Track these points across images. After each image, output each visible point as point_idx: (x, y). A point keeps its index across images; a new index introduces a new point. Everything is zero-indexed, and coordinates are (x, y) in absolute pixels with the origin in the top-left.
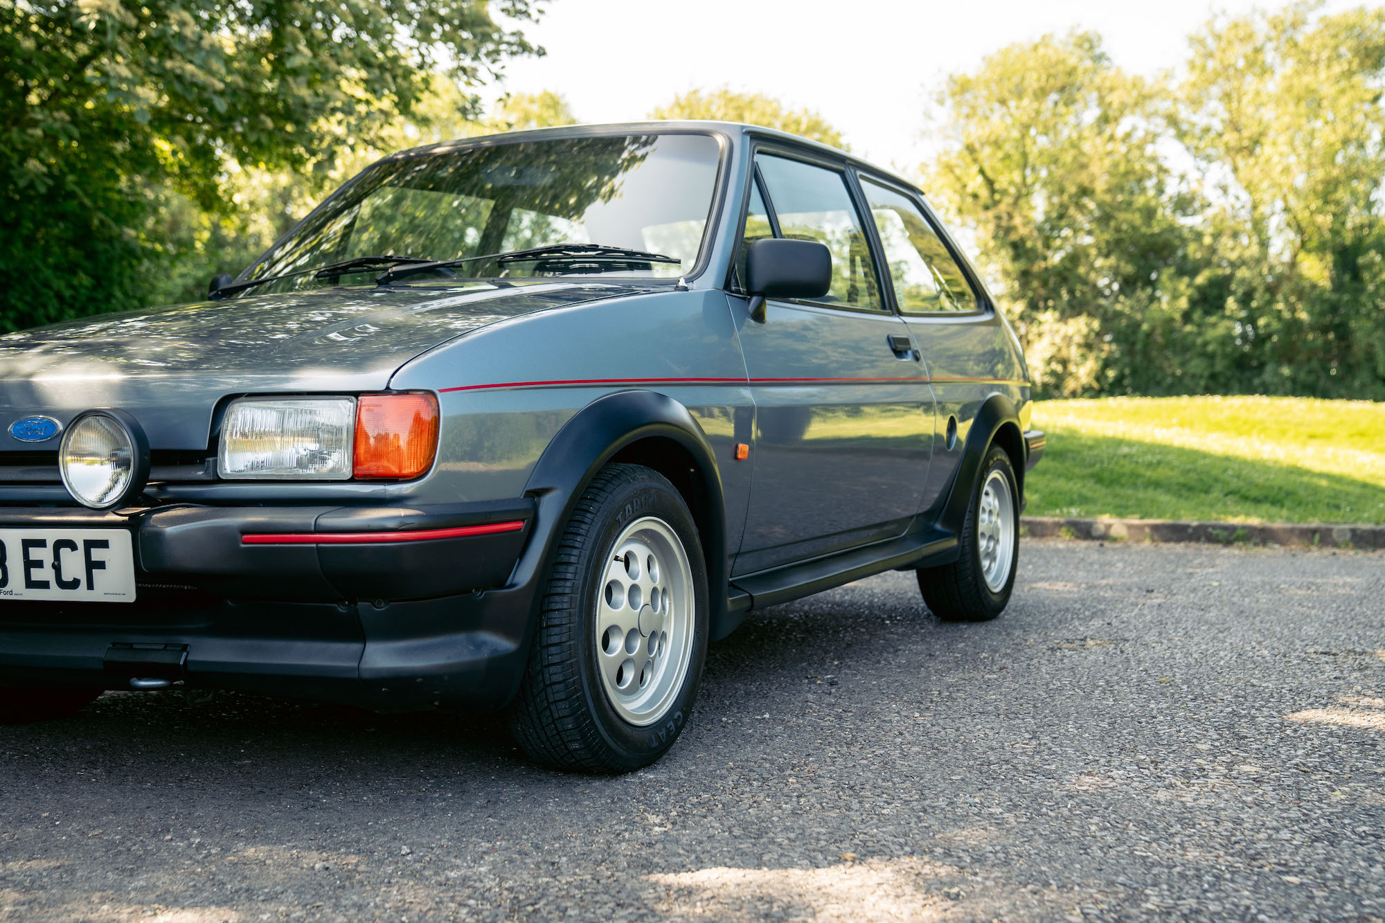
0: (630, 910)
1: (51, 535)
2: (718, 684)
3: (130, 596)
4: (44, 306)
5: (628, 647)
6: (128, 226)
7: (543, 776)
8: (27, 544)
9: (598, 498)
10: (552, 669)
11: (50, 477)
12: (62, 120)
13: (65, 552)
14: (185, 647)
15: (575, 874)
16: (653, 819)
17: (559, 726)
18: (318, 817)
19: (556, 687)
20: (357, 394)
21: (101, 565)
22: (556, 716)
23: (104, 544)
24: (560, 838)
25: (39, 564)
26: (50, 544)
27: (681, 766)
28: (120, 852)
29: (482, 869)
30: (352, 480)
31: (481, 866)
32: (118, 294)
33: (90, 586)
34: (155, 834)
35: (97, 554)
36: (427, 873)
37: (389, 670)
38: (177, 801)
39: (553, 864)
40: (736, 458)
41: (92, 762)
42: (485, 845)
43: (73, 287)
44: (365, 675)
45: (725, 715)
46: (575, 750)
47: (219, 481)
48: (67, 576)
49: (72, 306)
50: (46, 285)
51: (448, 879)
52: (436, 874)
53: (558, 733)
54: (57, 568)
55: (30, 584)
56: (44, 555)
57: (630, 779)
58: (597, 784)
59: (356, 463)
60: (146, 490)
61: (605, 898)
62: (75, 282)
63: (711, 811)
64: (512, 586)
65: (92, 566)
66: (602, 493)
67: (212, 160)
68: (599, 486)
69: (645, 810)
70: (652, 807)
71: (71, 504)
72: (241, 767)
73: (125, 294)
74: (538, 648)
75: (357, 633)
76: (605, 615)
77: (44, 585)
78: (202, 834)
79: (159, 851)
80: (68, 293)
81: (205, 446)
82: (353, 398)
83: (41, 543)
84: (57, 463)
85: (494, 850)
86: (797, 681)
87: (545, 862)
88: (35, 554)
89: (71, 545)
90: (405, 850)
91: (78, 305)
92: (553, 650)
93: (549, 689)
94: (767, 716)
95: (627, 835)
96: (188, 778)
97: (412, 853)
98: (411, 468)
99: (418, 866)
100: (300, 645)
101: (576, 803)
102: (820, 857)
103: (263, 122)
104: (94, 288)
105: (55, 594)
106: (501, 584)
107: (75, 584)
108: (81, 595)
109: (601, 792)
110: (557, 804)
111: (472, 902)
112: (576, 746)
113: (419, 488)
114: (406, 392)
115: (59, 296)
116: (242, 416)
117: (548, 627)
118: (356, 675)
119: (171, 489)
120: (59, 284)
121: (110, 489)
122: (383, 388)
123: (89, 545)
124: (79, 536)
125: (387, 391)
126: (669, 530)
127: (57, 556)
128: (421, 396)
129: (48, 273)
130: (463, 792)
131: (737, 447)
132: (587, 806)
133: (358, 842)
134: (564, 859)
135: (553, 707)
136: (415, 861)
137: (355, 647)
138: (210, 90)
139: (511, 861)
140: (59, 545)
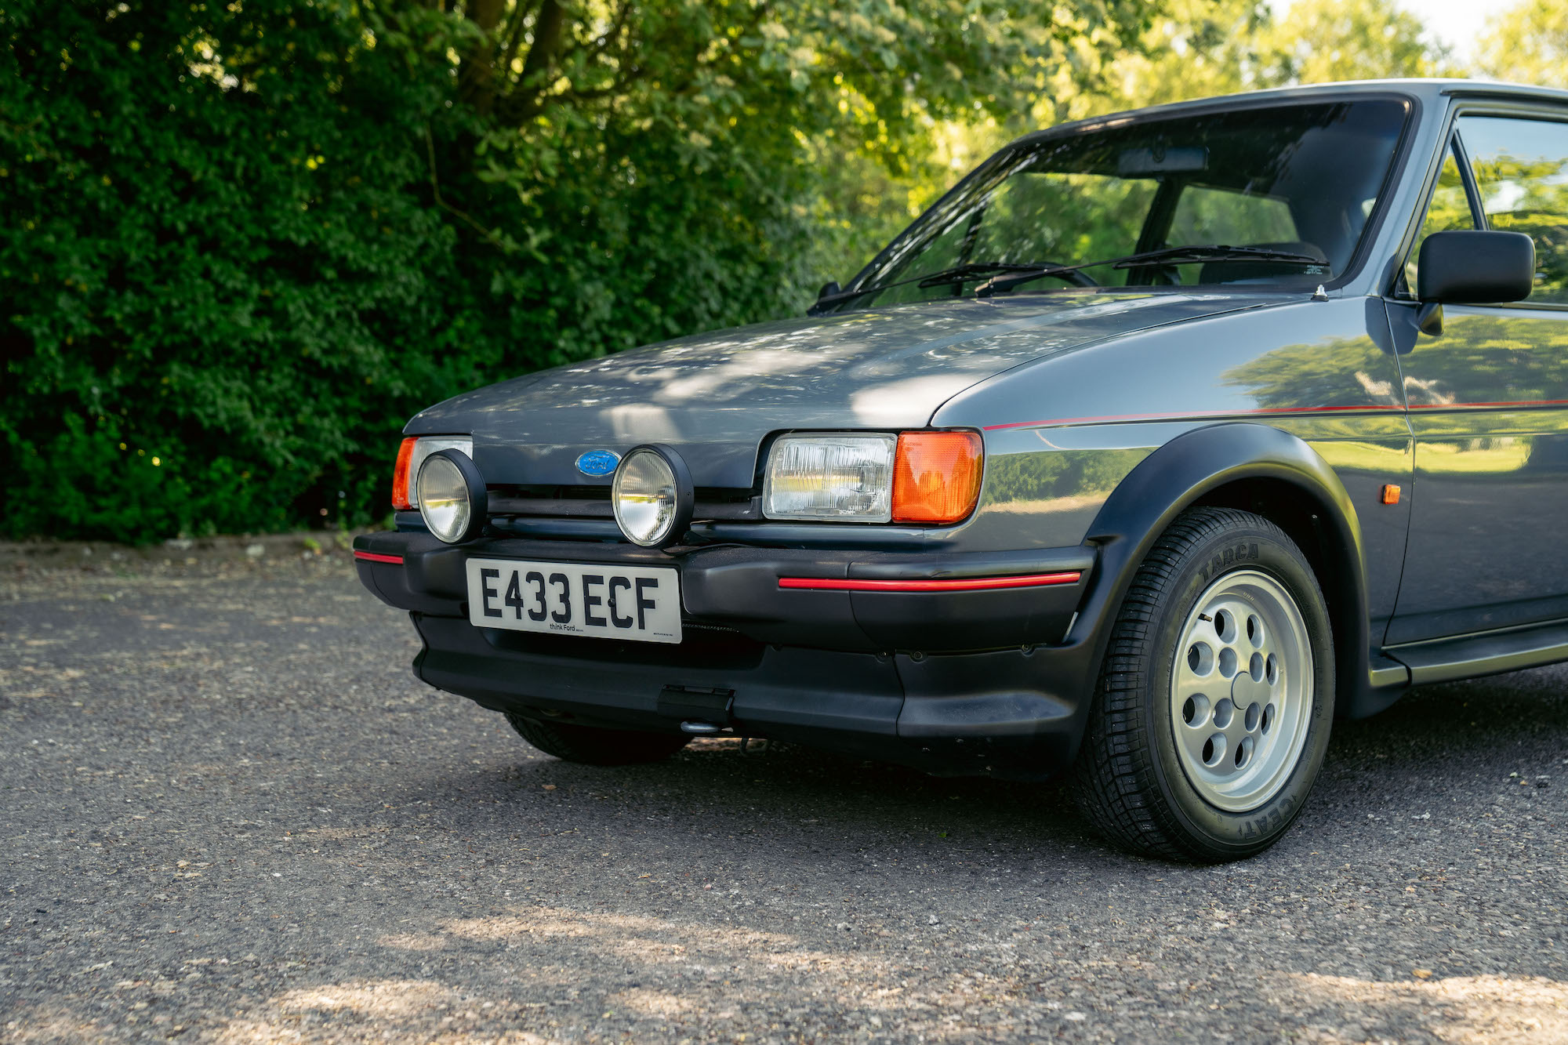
0: (1138, 999)
1: (608, 572)
2: (1389, 776)
3: (676, 638)
4: (706, 300)
5: (1219, 720)
6: (800, 204)
7: (1120, 861)
8: (588, 580)
9: (1179, 549)
10: (1116, 739)
11: (606, 513)
12: (725, 87)
13: (619, 589)
14: (731, 693)
15: (1102, 960)
16: (1220, 914)
17: (1127, 803)
18: (862, 881)
19: (1121, 759)
20: (898, 432)
21: (651, 604)
22: (1122, 791)
23: (653, 583)
24: (1105, 923)
25: (597, 601)
26: (607, 581)
27: (1286, 863)
28: (662, 896)
29: (1006, 946)
30: (891, 524)
31: (1006, 941)
32: (787, 283)
33: (642, 626)
34: (699, 882)
35: (648, 593)
36: (947, 944)
37: (928, 728)
38: (730, 853)
39: (1083, 947)
40: (1382, 501)
41: (664, 809)
42: (1020, 923)
43: (739, 279)
44: (903, 732)
45: (1374, 811)
46: (1147, 832)
47: (765, 521)
48: (622, 615)
49: (736, 299)
50: (708, 276)
51: (966, 951)
52: (957, 945)
53: (1127, 811)
54: (612, 605)
55: (591, 621)
56: (601, 591)
57: (1219, 871)
58: (1176, 873)
59: (894, 504)
60: (694, 528)
61: (1119, 984)
62: (740, 270)
63: (1291, 912)
64: (1070, 642)
65: (644, 604)
66: (1184, 543)
67: (900, 118)
68: (1182, 533)
69: (1217, 906)
70: (1227, 902)
71: (623, 540)
72: (806, 825)
73: (795, 283)
74: (1101, 714)
75: (896, 686)
76: (1184, 682)
77: (601, 622)
78: (742, 886)
79: (697, 897)
80: (731, 284)
81: (750, 484)
82: (895, 436)
83: (599, 580)
84: (609, 497)
85: (1028, 928)
86: (1496, 779)
87: (1076, 945)
88: (595, 590)
89: (624, 582)
90: (933, 919)
91: (742, 297)
92: (1117, 717)
93: (1113, 761)
94: (1427, 816)
95: (1179, 928)
96: (750, 832)
97: (940, 923)
98: (955, 512)
99: (941, 936)
100: (841, 696)
101: (1142, 890)
102: (1389, 970)
103: (949, 72)
104: (761, 277)
105: (610, 632)
106: (1057, 640)
107: (627, 623)
108: (632, 634)
109: (1176, 881)
110: (1121, 890)
111: (979, 975)
112: (1147, 827)
113: (961, 533)
114: (948, 430)
115: (722, 288)
116: (788, 451)
117: (1113, 691)
118: (892, 731)
119: (720, 528)
120: (721, 274)
121: (657, 528)
122: (923, 425)
123: (642, 583)
124: (632, 573)
125: (928, 429)
126: (1276, 587)
127: (613, 594)
128: (965, 435)
129: (709, 262)
130: (1024, 869)
131: (1384, 488)
132: (1154, 895)
133: (891, 908)
134: (1097, 944)
135: (1119, 782)
136: (941, 931)
137: (895, 701)
138: (879, 42)
139: (1040, 941)
140: (617, 581)
